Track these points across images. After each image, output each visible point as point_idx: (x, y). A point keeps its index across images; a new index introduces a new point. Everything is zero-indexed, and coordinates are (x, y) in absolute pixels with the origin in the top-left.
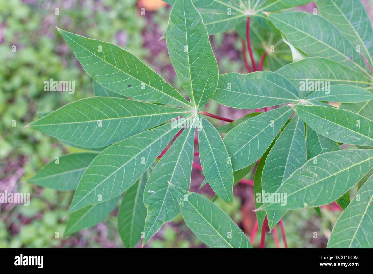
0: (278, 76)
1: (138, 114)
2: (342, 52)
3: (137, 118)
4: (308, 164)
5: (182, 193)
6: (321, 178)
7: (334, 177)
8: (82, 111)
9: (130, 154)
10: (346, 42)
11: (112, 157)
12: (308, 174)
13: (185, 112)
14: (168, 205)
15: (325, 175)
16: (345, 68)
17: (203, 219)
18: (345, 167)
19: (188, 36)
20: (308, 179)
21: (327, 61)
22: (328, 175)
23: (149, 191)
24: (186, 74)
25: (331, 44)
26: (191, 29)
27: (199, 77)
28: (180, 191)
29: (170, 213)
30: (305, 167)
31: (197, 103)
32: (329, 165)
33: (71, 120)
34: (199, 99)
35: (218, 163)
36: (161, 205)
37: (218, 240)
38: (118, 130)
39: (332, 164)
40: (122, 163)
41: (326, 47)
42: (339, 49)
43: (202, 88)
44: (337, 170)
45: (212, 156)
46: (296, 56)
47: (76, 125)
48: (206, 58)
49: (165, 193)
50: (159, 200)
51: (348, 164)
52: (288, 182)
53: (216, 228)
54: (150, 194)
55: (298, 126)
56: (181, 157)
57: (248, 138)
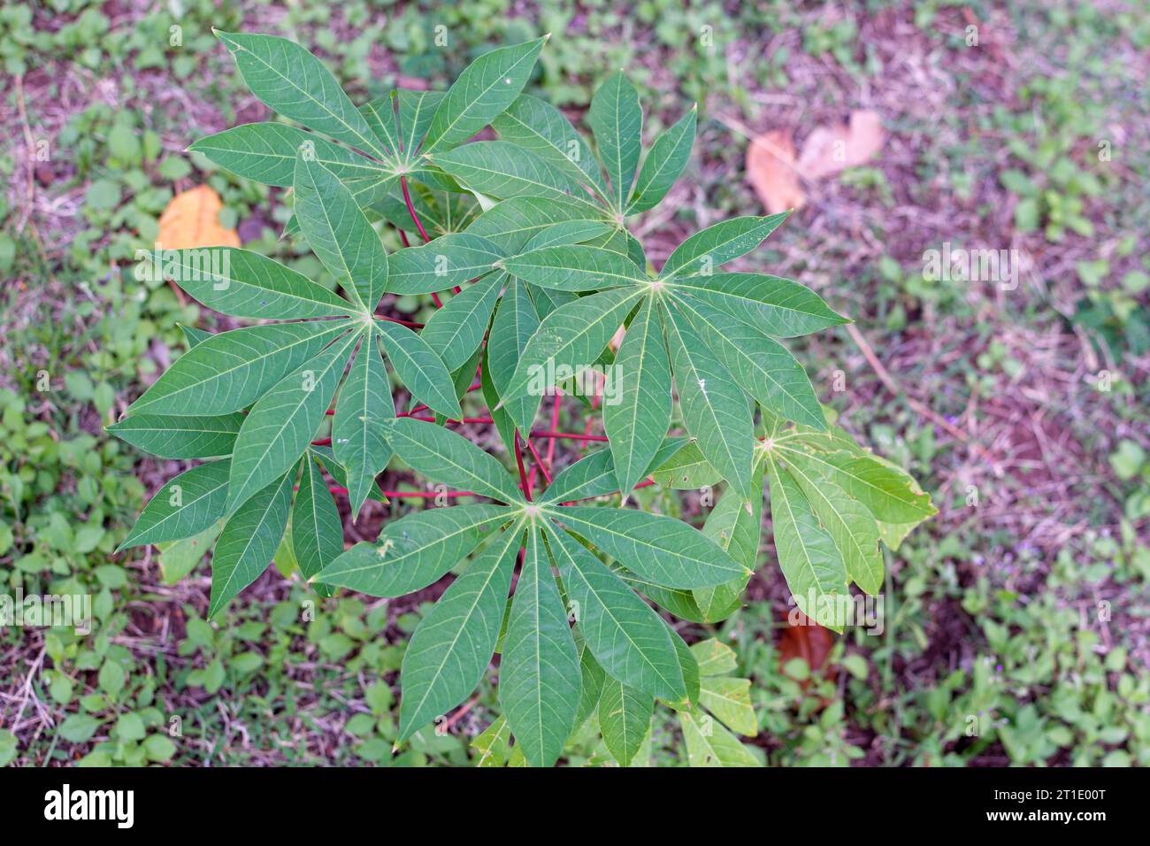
0: (469, 237)
1: (287, 343)
2: (551, 184)
3: (288, 350)
4: (543, 326)
5: (385, 423)
6: (568, 341)
7: (584, 335)
8: (204, 362)
9: (294, 401)
10: (553, 169)
11: (270, 413)
12: (548, 340)
13: (354, 322)
14: (372, 451)
15: (571, 335)
16: (561, 205)
17: (425, 450)
18: (595, 319)
19: (326, 209)
20: (551, 346)
21: (532, 200)
22: (576, 334)
23: (339, 441)
24: (339, 264)
25: (531, 177)
26: (327, 198)
27: (359, 263)
28: (381, 422)
29: (379, 460)
30: (541, 332)
31: (367, 305)
32: (572, 322)
33: (191, 381)
34: (368, 297)
35: (423, 369)
36: (362, 455)
37: (456, 473)
38: (265, 374)
39: (575, 320)
40: (286, 417)
41: (527, 183)
42: (545, 182)
43: (367, 279)
44: (585, 325)
45: (412, 364)
46: (486, 204)
47: (200, 387)
48: (361, 233)
49: (362, 436)
50: (356, 449)
51: (597, 314)
52: (525, 356)
53: (448, 457)
54: (342, 444)
55: (519, 294)
56: (370, 381)
57: (455, 327)
